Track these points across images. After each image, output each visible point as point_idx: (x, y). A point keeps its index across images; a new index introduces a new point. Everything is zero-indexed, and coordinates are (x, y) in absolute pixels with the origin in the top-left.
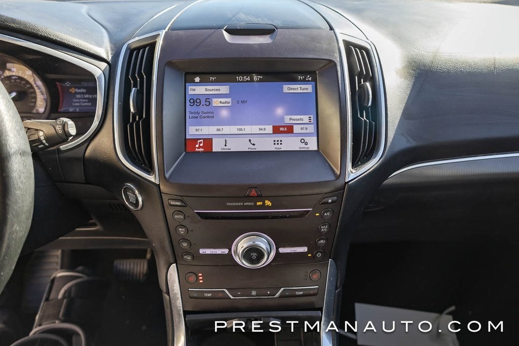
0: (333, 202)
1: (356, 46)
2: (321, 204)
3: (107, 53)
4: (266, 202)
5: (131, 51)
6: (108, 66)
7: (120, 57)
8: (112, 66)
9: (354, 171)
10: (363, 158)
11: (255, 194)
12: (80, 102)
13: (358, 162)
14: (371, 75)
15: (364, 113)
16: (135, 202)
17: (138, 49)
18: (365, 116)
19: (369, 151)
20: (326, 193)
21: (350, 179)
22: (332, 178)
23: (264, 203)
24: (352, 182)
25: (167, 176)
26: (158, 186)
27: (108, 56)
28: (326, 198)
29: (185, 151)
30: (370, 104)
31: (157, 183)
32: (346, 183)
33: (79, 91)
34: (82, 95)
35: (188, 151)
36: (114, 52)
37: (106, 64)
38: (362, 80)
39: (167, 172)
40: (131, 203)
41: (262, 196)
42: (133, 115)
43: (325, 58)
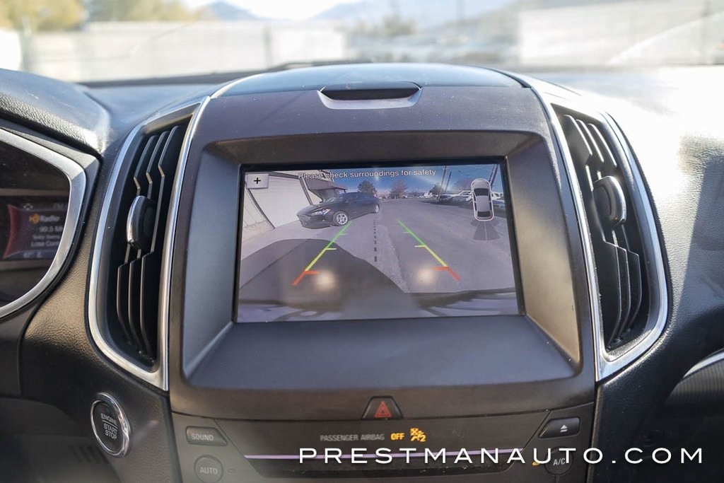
0: (571, 431)
1: (579, 116)
2: (546, 436)
3: (100, 141)
4: (414, 431)
5: (145, 137)
6: (97, 162)
7: (123, 149)
8: (104, 163)
9: (612, 357)
10: (624, 331)
11: (388, 413)
12: (45, 241)
13: (616, 337)
14: (615, 164)
15: (614, 236)
16: (115, 437)
17: (157, 133)
18: (615, 241)
19: (636, 313)
20: (553, 409)
21: (606, 375)
22: (565, 372)
23: (408, 436)
24: (611, 381)
25: (188, 370)
26: (166, 395)
27: (100, 145)
28: (555, 422)
29: (233, 320)
30: (624, 217)
31: (165, 388)
32: (598, 384)
33: (47, 219)
34: (51, 228)
35: (239, 320)
36: (113, 140)
37: (94, 158)
38: (599, 174)
39: (188, 362)
40: (107, 439)
41: (401, 417)
42: (131, 248)
43: (521, 129)
